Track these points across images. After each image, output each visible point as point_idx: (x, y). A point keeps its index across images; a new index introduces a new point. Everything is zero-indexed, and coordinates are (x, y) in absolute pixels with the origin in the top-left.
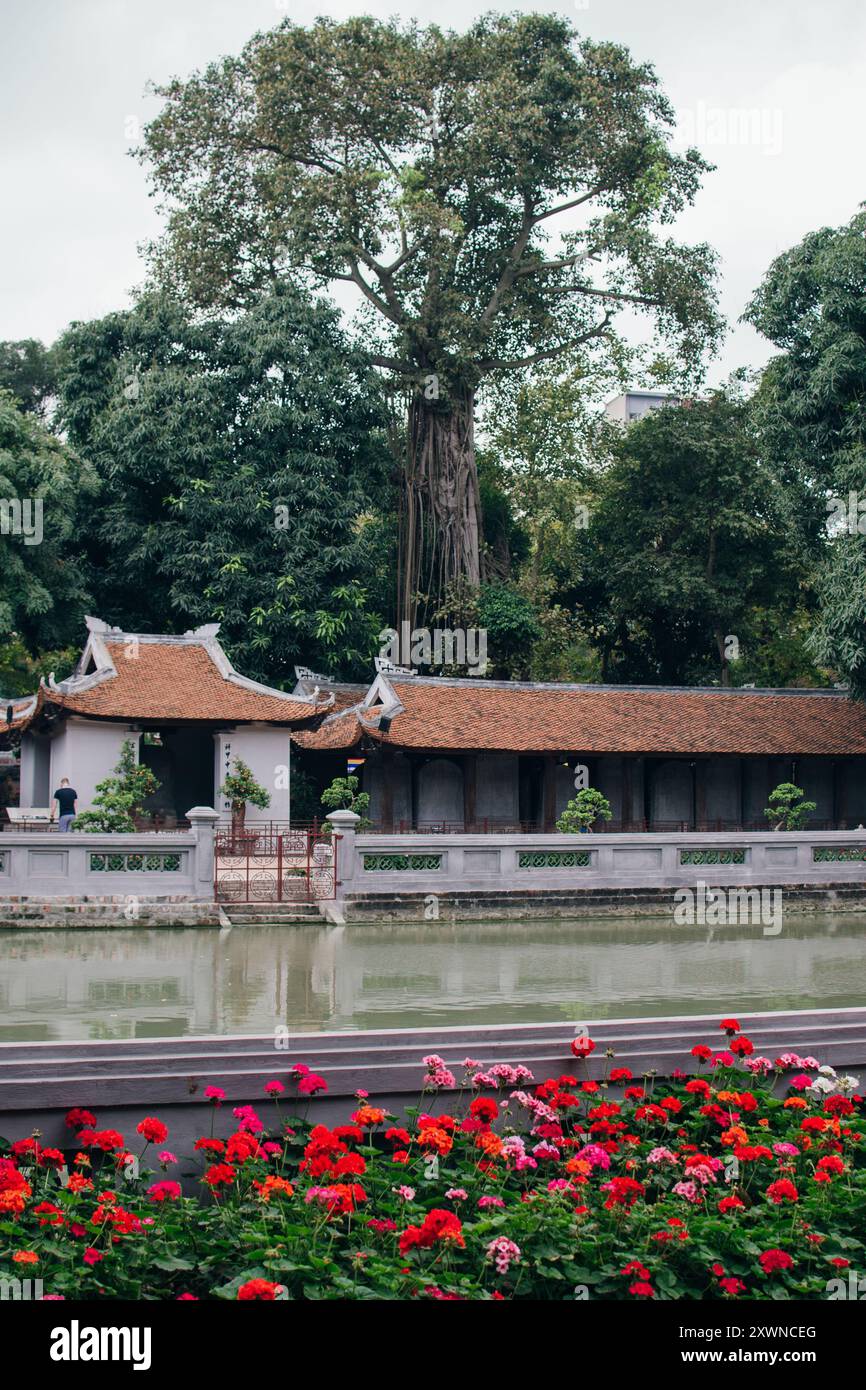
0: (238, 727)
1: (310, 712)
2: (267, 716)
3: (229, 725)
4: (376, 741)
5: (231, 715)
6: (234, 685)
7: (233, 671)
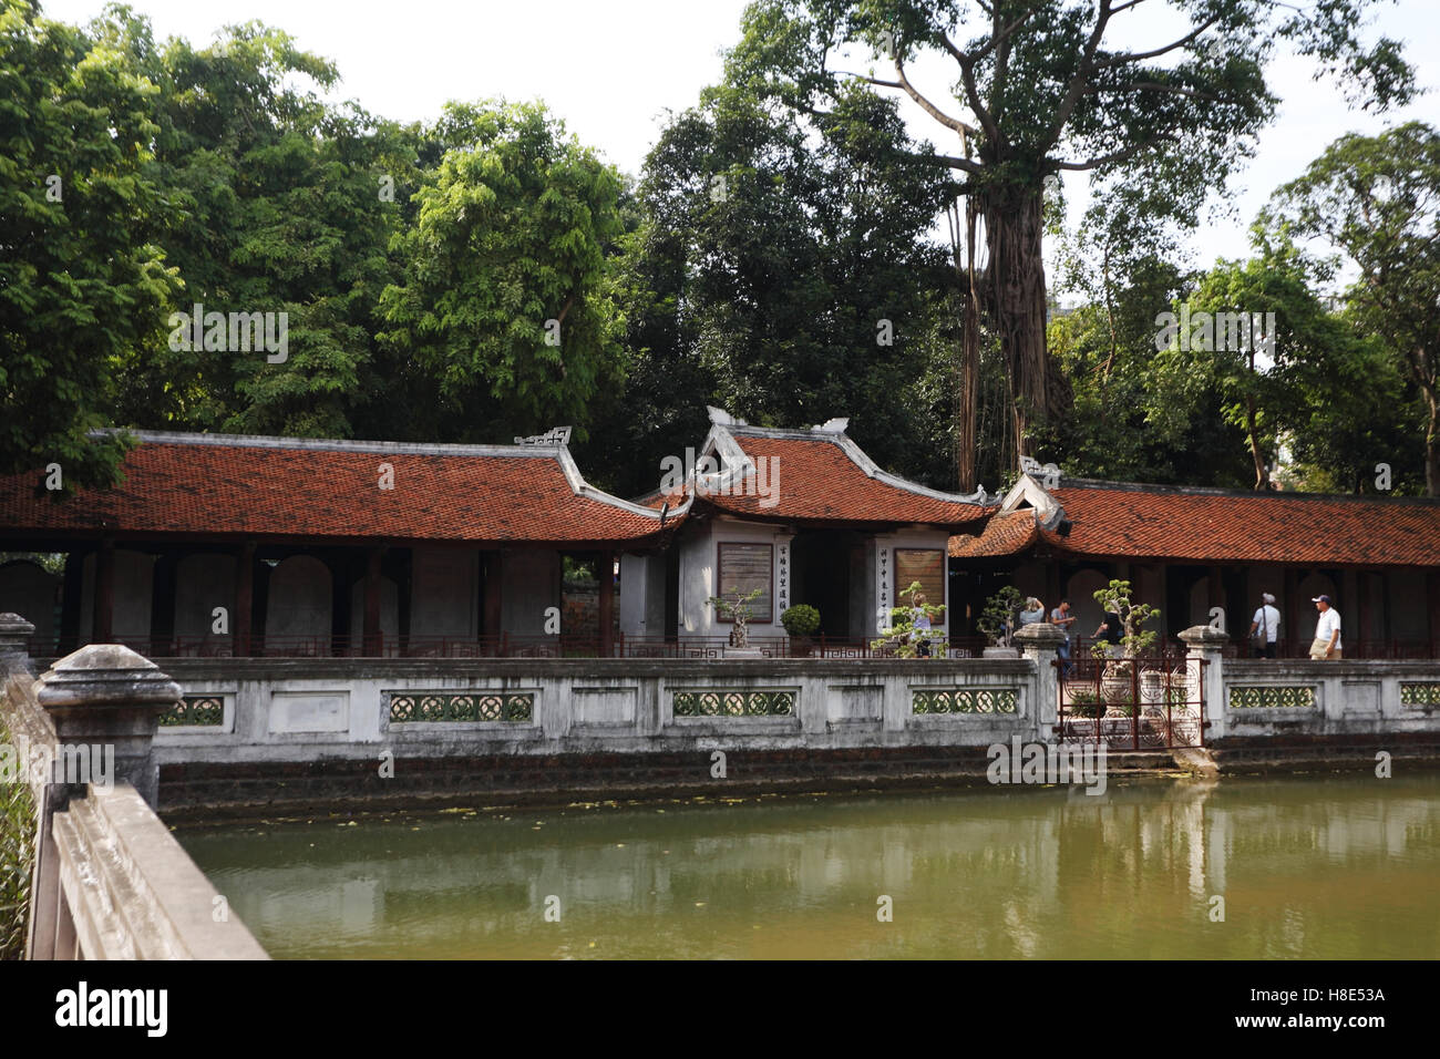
0: (900, 531)
1: (975, 513)
2: (929, 518)
3: (889, 528)
4: (1052, 547)
5: (892, 516)
6: (881, 482)
7: (877, 468)
